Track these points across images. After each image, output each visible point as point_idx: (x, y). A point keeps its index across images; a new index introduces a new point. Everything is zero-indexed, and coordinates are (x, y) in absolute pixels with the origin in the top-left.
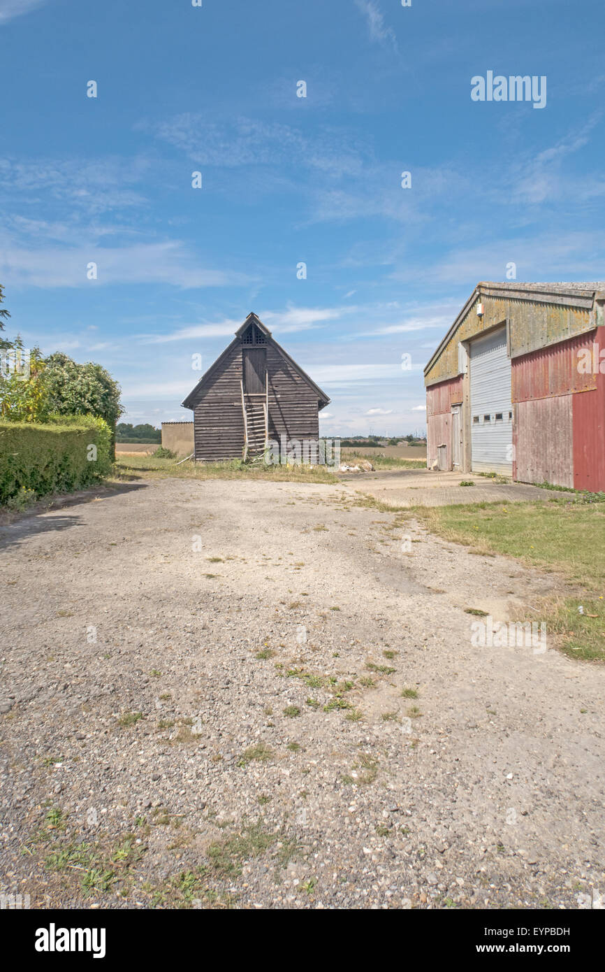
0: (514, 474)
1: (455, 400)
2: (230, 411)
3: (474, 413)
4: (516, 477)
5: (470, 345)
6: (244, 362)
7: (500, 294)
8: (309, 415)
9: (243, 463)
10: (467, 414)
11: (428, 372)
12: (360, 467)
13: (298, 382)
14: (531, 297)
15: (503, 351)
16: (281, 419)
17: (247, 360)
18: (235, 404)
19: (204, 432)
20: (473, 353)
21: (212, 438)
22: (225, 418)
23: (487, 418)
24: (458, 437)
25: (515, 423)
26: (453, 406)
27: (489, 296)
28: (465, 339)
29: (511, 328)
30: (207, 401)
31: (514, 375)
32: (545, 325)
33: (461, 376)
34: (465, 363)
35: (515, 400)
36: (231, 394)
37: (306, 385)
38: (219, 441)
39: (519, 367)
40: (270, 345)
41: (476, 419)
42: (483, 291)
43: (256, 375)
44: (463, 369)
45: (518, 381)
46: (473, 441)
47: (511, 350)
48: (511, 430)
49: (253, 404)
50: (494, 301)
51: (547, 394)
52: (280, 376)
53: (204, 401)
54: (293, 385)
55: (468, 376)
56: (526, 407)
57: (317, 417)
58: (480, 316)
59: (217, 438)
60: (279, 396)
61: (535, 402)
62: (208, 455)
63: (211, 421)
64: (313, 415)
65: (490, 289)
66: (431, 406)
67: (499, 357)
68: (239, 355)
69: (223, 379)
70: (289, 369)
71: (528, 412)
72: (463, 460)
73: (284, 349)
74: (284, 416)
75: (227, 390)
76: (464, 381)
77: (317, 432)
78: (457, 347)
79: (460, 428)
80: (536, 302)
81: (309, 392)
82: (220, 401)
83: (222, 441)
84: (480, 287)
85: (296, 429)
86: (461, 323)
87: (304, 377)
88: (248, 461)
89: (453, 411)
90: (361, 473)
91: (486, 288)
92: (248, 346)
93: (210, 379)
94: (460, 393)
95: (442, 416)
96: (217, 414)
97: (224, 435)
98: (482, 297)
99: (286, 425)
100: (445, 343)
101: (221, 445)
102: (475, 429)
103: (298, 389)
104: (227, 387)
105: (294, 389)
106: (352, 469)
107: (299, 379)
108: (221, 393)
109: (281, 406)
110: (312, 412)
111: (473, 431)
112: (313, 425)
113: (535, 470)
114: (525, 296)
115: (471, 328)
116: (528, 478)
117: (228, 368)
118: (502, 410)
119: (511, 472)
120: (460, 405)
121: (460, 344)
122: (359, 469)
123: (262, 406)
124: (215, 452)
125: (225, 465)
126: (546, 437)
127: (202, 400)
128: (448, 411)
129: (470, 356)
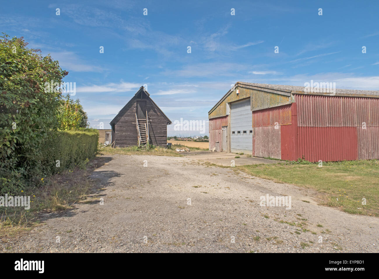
0: (254, 154)
1: (224, 125)
2: (130, 126)
3: (232, 130)
4: (254, 155)
5: (231, 104)
6: (137, 106)
7: (247, 87)
8: (163, 129)
9: (138, 148)
10: (229, 130)
11: (210, 114)
12: (185, 150)
13: (159, 115)
14: (262, 89)
15: (248, 108)
16: (152, 130)
17: (138, 105)
18: (133, 123)
19: (119, 134)
20: (232, 107)
21: (123, 137)
22: (128, 129)
23: (239, 132)
24: (225, 139)
25: (254, 135)
26: (223, 127)
27: (242, 87)
28: (230, 102)
29: (253, 100)
30: (121, 122)
31: (254, 117)
32: (269, 100)
33: (227, 116)
34: (229, 111)
35: (254, 126)
36: (131, 119)
37: (162, 116)
38: (126, 138)
39: (256, 115)
40: (148, 100)
41: (234, 132)
42: (239, 85)
43: (142, 111)
44: (228, 113)
45: (255, 119)
46: (232, 140)
47: (253, 108)
48: (252, 137)
49: (140, 123)
50: (244, 89)
51: (269, 125)
52: (151, 112)
53: (119, 122)
54: (157, 116)
55: (230, 116)
56: (259, 129)
57: (166, 129)
58: (238, 94)
59: (125, 137)
60: (151, 120)
61: (264, 127)
62: (121, 144)
63: (123, 130)
64: (165, 129)
65: (243, 84)
66: (212, 126)
67: (247, 110)
68: (135, 103)
69: (128, 113)
70: (156, 109)
71: (260, 131)
72: (227, 148)
73: (154, 102)
74: (153, 129)
75: (130, 117)
76: (228, 118)
77: (166, 135)
78: (226, 105)
79: (226, 136)
80: (264, 91)
81: (163, 119)
82: (126, 122)
83: (127, 139)
84: (238, 83)
85: (158, 134)
86: (228, 96)
87: (162, 113)
88: (141, 147)
89: (223, 129)
90: (185, 152)
91: (241, 84)
92: (139, 100)
93: (122, 112)
94: (226, 122)
95: (217, 131)
96: (125, 127)
97: (128, 136)
98: (238, 87)
99: (153, 132)
100: (220, 103)
101: (126, 140)
102: (233, 136)
103: (159, 118)
104: (130, 116)
105: (158, 118)
106: (181, 151)
107: (160, 114)
108: (127, 119)
109: (152, 125)
110: (164, 127)
111: (232, 137)
112: (165, 133)
113: (263, 152)
114: (260, 89)
115: (233, 98)
116: (260, 155)
117: (130, 108)
118: (246, 130)
119: (252, 153)
120: (227, 127)
121: (227, 104)
122: (184, 151)
123: (144, 124)
124: (123, 143)
125: (130, 148)
126: (268, 140)
127: (119, 121)
128: (220, 129)
129: (231, 108)
